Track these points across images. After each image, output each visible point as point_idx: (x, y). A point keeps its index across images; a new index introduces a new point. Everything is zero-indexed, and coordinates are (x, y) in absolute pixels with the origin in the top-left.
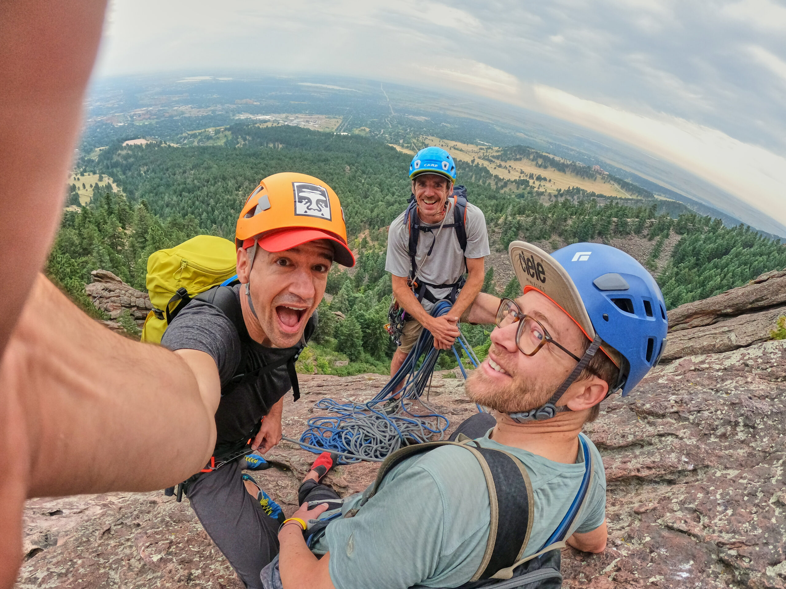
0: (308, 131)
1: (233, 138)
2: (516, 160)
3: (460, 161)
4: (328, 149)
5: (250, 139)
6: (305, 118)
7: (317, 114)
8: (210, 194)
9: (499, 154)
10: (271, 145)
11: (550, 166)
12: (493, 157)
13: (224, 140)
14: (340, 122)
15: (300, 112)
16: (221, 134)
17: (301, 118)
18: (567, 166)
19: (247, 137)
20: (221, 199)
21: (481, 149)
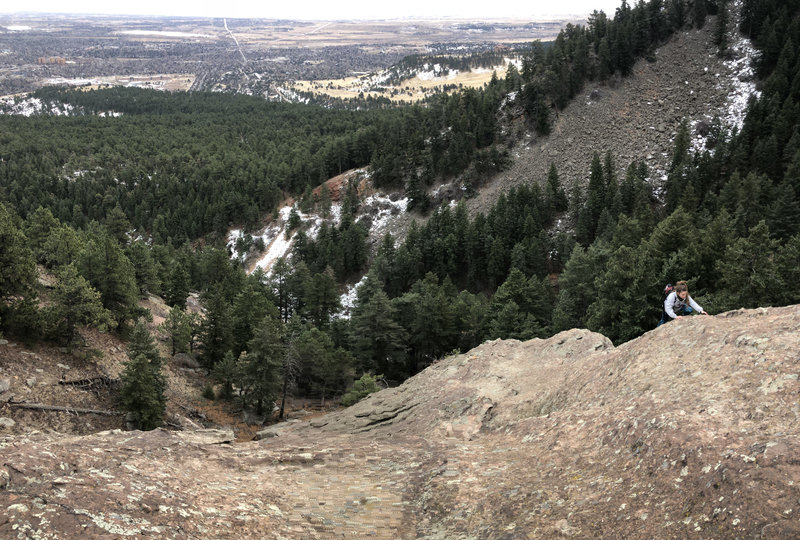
0: (153, 92)
1: (43, 107)
2: (409, 78)
3: (346, 99)
4: (185, 110)
5: (71, 108)
6: (143, 79)
7: (159, 73)
8: (10, 173)
9: (388, 77)
10: (103, 115)
11: (451, 70)
12: (382, 84)
13: (31, 110)
14: (193, 80)
15: (134, 72)
16: (24, 102)
17: (138, 80)
18: (469, 59)
19: (66, 106)
20: (30, 179)
21: (364, 78)
